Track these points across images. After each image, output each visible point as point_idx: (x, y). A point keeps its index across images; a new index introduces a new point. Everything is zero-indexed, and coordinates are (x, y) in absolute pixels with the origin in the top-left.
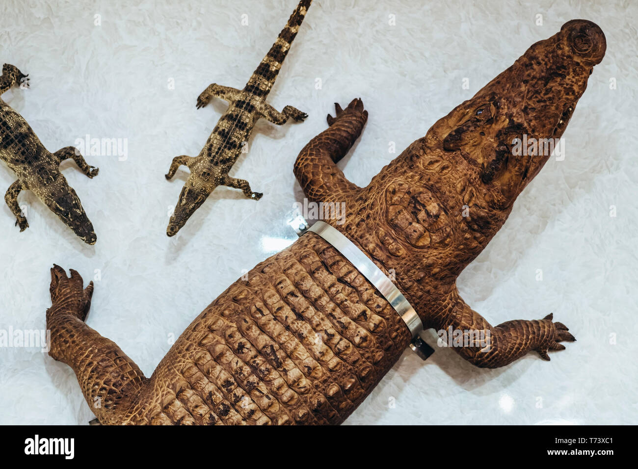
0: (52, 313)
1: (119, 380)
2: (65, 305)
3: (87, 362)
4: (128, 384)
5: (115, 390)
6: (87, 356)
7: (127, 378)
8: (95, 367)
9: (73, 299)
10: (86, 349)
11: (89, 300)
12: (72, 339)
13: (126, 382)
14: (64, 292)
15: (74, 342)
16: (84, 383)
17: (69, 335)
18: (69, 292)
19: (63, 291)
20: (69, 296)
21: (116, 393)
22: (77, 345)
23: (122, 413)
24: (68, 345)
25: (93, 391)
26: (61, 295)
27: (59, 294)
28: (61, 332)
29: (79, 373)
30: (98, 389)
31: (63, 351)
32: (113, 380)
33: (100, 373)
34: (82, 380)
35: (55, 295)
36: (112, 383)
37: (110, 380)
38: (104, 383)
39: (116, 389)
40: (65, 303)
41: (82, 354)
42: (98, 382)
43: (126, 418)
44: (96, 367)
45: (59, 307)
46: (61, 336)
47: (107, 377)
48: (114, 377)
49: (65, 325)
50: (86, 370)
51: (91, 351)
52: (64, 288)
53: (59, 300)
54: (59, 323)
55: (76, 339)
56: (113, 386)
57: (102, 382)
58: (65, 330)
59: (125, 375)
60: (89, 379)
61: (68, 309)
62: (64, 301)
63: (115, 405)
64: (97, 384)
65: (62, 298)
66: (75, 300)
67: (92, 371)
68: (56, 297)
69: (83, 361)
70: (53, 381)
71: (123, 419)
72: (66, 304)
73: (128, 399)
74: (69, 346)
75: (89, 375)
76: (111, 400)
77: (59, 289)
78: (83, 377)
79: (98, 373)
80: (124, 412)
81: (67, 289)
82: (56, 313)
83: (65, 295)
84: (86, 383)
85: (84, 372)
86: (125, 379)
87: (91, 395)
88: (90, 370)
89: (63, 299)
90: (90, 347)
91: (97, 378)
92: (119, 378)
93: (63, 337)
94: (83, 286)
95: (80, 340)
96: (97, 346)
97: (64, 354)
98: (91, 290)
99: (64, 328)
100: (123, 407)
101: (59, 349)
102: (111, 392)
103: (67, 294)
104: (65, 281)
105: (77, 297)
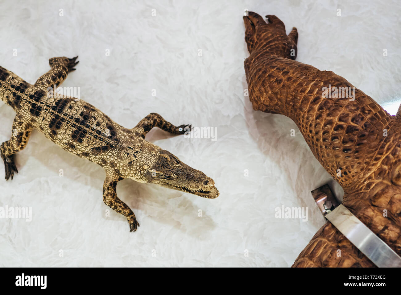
0: (254, 60)
1: (360, 114)
2: (268, 50)
3: (312, 98)
4: (372, 119)
5: (356, 127)
6: (311, 92)
7: (370, 111)
8: (323, 102)
9: (276, 42)
10: (308, 84)
11: (295, 44)
12: (286, 77)
13: (369, 116)
14: (264, 36)
15: (289, 79)
16: (311, 125)
17: (282, 72)
18: (271, 36)
19: (262, 36)
20: (271, 39)
21: (358, 130)
22: (295, 81)
23: (369, 156)
24: (282, 84)
25: (324, 134)
26: (261, 40)
27: (258, 39)
28: (270, 73)
29: (302, 115)
30: (331, 129)
31: (276, 94)
32: (352, 115)
33: (332, 109)
34: (307, 123)
35: (253, 42)
36: (350, 119)
37: (348, 115)
38: (340, 120)
39: (357, 125)
40: (267, 48)
41: (303, 91)
42: (331, 120)
43: (375, 162)
44: (326, 102)
45: (261, 52)
46: (270, 76)
47: (342, 112)
48: (351, 111)
49: (274, 65)
50: (311, 109)
51: (315, 84)
52: (263, 32)
53: (259, 46)
54: (265, 64)
55: (291, 75)
56: (352, 121)
57: (336, 120)
58: (276, 68)
59: (366, 107)
60: (317, 118)
61: (272, 53)
62: (265, 45)
63: (357, 147)
64: (330, 123)
65: (262, 43)
66: (279, 43)
67: (321, 108)
68: (254, 44)
69: (306, 99)
70: (259, 147)
71: (372, 163)
72: (269, 48)
73: (375, 137)
74: (284, 86)
75: (317, 114)
76: (352, 141)
77: (258, 35)
78: (308, 119)
79: (329, 109)
80: (371, 155)
81: (268, 33)
82: (258, 58)
83: (265, 40)
84: (314, 125)
85: (309, 111)
86: (367, 112)
87: (322, 139)
88: (317, 107)
89: (265, 43)
90: (313, 81)
91: (329, 115)
92: (359, 112)
93: (273, 77)
94: (285, 31)
95: (298, 75)
96: (322, 79)
97: (277, 98)
98: (295, 35)
99: (274, 67)
100: (370, 147)
101: (270, 92)
102: (350, 130)
103: (268, 38)
104: (263, 26)
105: (281, 40)
